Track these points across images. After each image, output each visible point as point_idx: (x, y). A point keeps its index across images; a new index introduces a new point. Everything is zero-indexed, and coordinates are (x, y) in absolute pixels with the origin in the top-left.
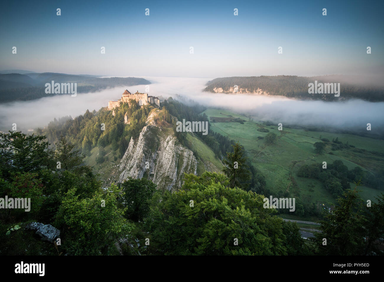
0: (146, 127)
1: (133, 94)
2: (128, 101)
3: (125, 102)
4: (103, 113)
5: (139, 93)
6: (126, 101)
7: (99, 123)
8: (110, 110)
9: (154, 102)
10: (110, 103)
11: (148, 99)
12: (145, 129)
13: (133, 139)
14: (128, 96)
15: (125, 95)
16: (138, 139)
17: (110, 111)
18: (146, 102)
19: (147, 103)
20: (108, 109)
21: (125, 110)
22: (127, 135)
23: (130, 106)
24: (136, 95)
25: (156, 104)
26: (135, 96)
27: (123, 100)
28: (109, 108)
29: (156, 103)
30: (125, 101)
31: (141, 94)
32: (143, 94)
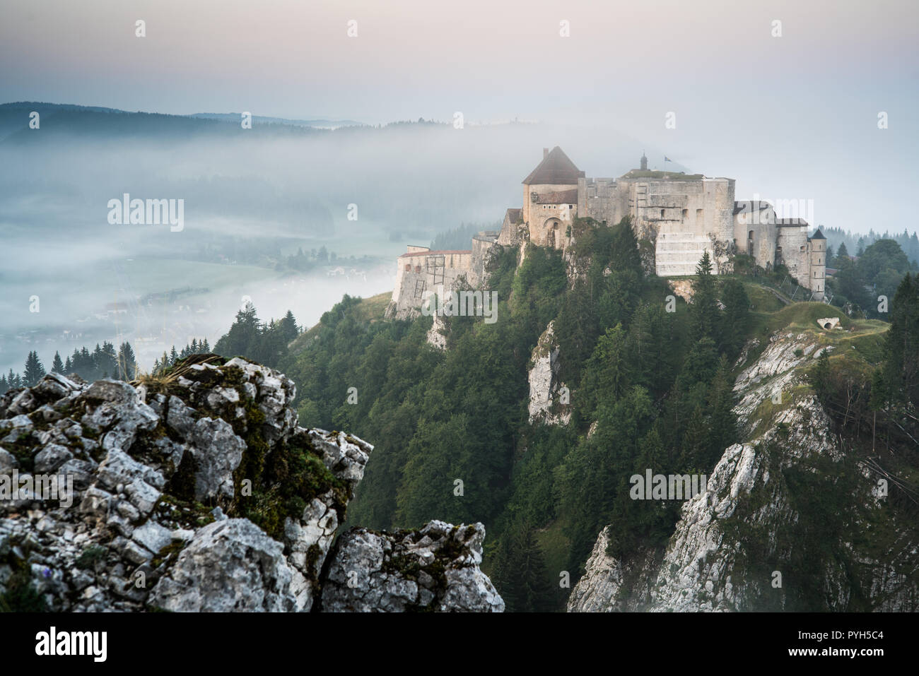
0: (748, 453)
1: (612, 184)
2: (562, 240)
3: (533, 249)
4: (352, 332)
5: (657, 176)
6: (551, 236)
7: (320, 407)
8: (402, 316)
9: (778, 255)
10: (407, 261)
11: (733, 224)
12: (743, 469)
13: (610, 552)
14: (571, 199)
15: (539, 189)
16: (659, 561)
17: (407, 324)
18: (718, 252)
19: (724, 259)
20: (388, 312)
21: (532, 306)
22: (546, 515)
23: (573, 274)
24: (637, 187)
25: (794, 274)
26: (625, 198)
27: (524, 234)
28: (395, 298)
29: (790, 263)
30: (538, 235)
31: (678, 177)
32: (699, 177)
